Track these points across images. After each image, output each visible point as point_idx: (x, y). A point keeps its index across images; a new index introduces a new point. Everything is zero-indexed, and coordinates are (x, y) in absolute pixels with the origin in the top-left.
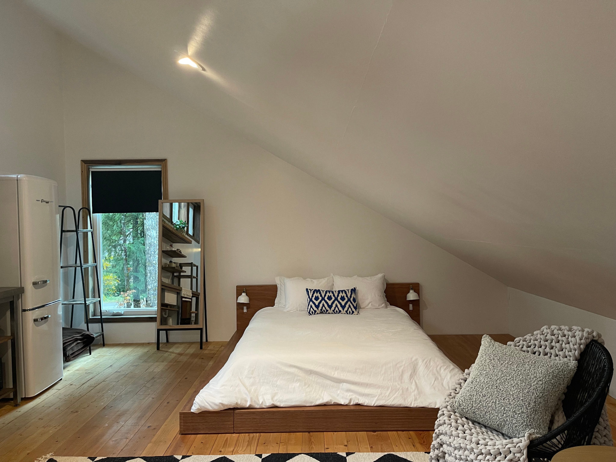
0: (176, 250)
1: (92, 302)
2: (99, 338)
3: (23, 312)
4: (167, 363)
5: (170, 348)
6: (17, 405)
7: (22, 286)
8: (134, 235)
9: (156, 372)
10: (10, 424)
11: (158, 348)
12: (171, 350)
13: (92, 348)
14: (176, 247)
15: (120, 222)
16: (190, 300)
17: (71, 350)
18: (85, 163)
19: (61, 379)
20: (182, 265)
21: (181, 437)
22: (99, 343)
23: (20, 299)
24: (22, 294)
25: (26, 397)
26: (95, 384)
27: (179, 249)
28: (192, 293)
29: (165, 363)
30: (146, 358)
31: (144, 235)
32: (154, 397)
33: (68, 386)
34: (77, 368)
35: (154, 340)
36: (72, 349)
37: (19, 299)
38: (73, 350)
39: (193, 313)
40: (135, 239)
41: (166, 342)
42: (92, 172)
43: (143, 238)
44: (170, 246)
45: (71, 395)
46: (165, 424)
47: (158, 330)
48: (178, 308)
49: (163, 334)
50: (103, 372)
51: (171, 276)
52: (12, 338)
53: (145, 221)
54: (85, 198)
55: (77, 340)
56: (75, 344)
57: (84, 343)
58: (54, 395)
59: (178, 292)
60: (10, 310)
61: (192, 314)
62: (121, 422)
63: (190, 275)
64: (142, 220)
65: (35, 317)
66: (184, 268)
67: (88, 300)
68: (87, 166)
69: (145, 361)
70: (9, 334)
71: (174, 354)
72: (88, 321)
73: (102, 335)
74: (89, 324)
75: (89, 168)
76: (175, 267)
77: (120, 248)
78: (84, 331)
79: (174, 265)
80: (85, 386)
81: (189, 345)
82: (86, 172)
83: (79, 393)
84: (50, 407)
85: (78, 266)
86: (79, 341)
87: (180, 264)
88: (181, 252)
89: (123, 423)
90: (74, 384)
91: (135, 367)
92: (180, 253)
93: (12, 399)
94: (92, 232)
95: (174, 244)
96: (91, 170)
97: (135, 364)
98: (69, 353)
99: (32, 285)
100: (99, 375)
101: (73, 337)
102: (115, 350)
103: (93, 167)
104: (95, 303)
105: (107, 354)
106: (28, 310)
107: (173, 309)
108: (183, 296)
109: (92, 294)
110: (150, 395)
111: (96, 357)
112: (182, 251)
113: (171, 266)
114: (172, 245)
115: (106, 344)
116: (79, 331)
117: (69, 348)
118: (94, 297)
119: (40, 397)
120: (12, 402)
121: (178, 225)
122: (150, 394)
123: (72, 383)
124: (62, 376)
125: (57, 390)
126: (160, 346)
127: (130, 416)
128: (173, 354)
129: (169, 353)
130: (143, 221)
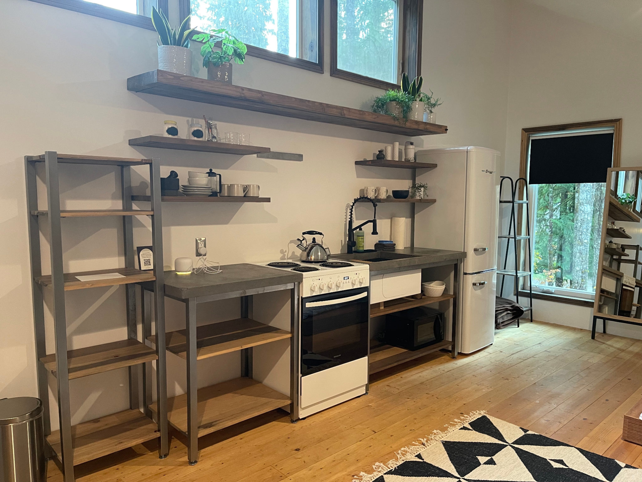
0: (619, 228)
1: (522, 275)
2: (527, 312)
3: (464, 275)
4: (605, 356)
5: (608, 340)
6: (454, 358)
7: (465, 251)
8: (562, 209)
9: (590, 362)
10: (448, 373)
11: (593, 337)
12: (609, 343)
13: (520, 321)
14: (618, 225)
15: (548, 195)
16: (632, 290)
17: (501, 319)
18: (526, 132)
19: (492, 344)
20: (625, 247)
21: (623, 442)
22: (527, 318)
23: (463, 263)
24: (465, 259)
25: (462, 352)
26: (524, 357)
27: (623, 228)
28: (636, 282)
29: (602, 356)
30: (579, 345)
31: (573, 210)
32: (590, 389)
33: (498, 352)
34: (506, 337)
35: (589, 327)
36: (502, 317)
37: (461, 263)
38: (503, 319)
39: (635, 305)
40: (563, 214)
41: (603, 332)
42: (532, 140)
43: (572, 214)
44: (612, 223)
45: (501, 362)
46: (604, 422)
47: (594, 316)
48: (617, 296)
49: (600, 322)
50: (531, 347)
51: (609, 259)
52: (454, 296)
53: (577, 195)
54: (522, 168)
55: (507, 310)
56: (505, 313)
57: (513, 314)
58: (486, 357)
59: (618, 277)
60: (453, 271)
61: (633, 307)
62: (553, 404)
63: (635, 259)
64: (572, 193)
65: (474, 281)
66: (627, 251)
67: (519, 273)
68: (528, 134)
69: (578, 348)
70: (452, 293)
71: (613, 348)
72: (518, 294)
73: (530, 311)
74: (519, 297)
75: (529, 137)
76: (615, 249)
77: (544, 223)
78: (515, 303)
79: (614, 246)
80: (515, 356)
81: (633, 343)
82: (526, 141)
83: (509, 362)
84: (482, 367)
85: (512, 238)
86: (509, 312)
87: (622, 245)
88: (625, 232)
89: (555, 406)
90: (504, 352)
91: (566, 351)
92: (623, 232)
93: (450, 351)
94: (527, 204)
95: (616, 222)
96: (531, 138)
97: (567, 348)
98: (500, 321)
99: (473, 250)
100: (528, 349)
101: (504, 306)
102: (544, 328)
103: (533, 135)
104: (524, 277)
105: (535, 331)
106: (468, 274)
107: (610, 297)
108: (624, 283)
109: (522, 268)
110: (584, 386)
111: (524, 330)
112: (625, 230)
113: (611, 247)
114: (614, 222)
115: (534, 320)
116: (509, 302)
117: (500, 316)
118: (524, 270)
119: (473, 356)
120: (450, 354)
121: (624, 199)
122: (584, 384)
123: (501, 351)
124: (493, 341)
125: (489, 354)
126: (596, 335)
127: (563, 401)
128: (611, 348)
129: (606, 346)
130: (574, 195)
